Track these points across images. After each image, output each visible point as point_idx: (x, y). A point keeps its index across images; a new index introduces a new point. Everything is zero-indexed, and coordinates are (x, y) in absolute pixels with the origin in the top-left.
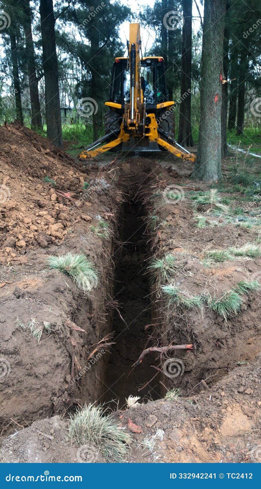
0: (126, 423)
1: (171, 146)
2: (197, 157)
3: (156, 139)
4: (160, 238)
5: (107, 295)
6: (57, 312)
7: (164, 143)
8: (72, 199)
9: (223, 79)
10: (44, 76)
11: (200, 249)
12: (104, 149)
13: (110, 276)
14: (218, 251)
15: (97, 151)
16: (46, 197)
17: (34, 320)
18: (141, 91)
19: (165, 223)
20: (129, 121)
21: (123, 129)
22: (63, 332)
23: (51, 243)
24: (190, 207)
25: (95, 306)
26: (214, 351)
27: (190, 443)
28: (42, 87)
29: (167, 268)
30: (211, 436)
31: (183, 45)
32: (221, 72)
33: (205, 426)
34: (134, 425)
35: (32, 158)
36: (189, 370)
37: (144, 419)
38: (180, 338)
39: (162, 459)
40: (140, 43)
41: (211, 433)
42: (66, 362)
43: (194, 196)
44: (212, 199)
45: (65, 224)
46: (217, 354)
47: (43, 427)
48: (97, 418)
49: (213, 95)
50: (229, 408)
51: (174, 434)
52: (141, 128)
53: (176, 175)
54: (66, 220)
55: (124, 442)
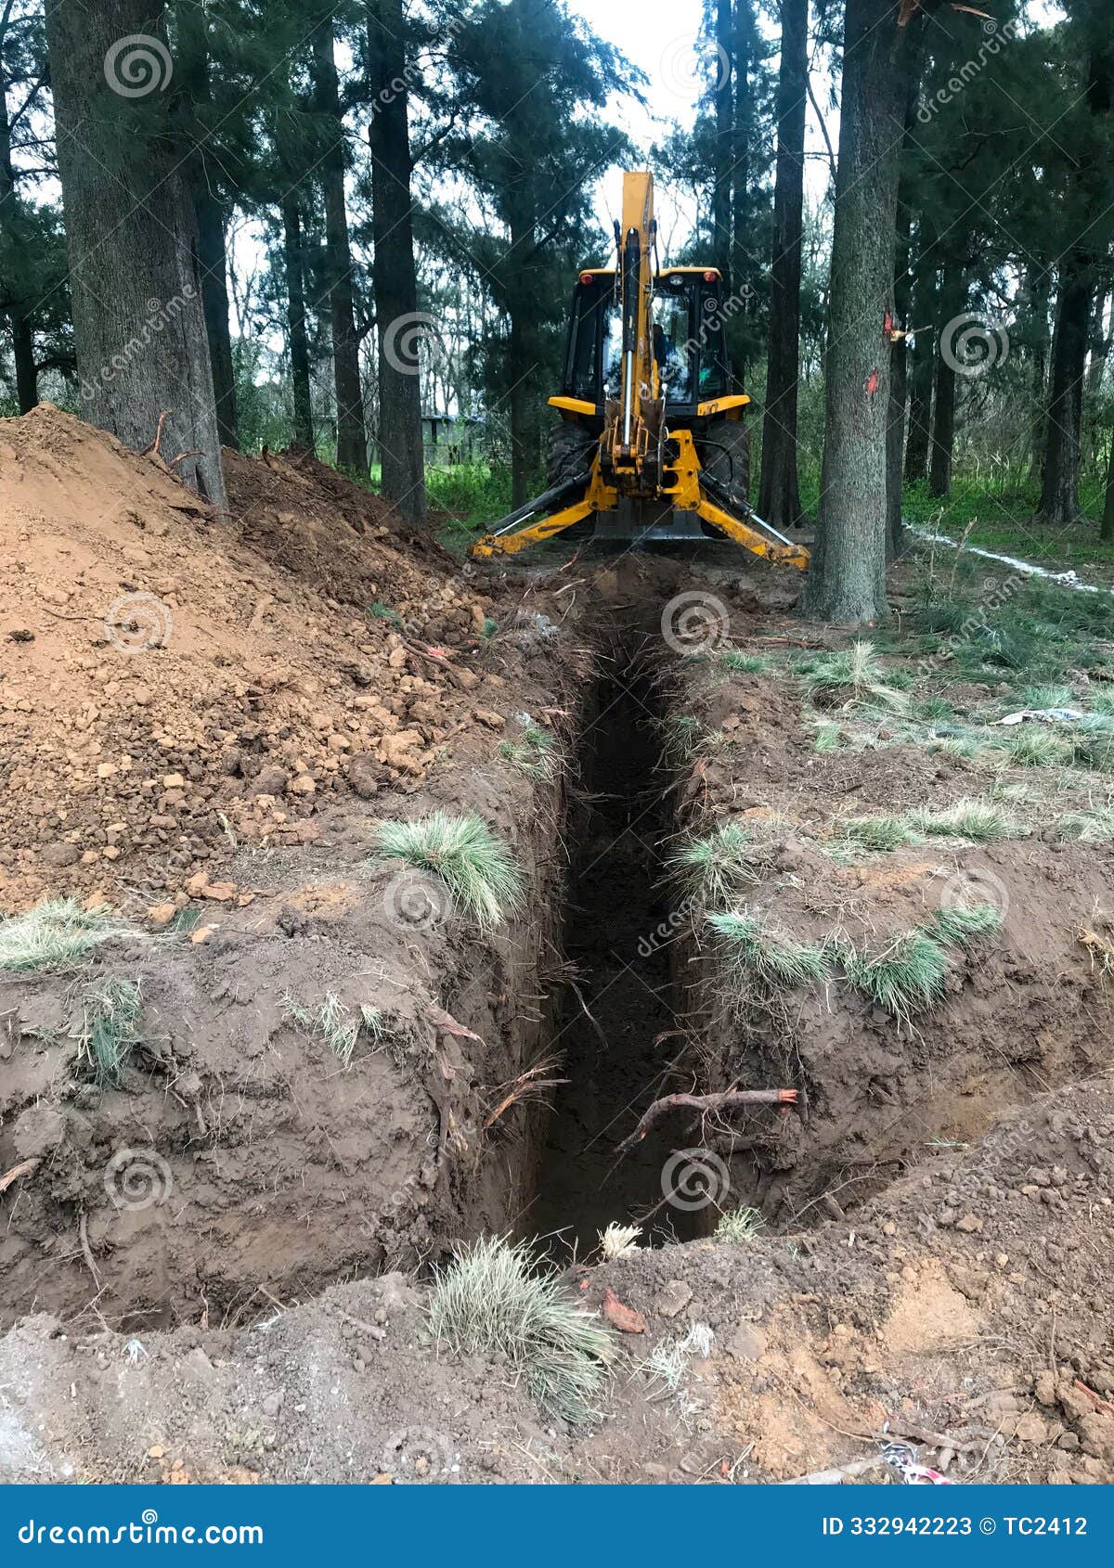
0: (599, 1302)
1: (738, 524)
2: (815, 554)
3: (693, 504)
4: (703, 781)
5: (545, 945)
6: (402, 979)
7: (718, 516)
8: (449, 665)
9: (894, 329)
10: (376, 326)
11: (821, 813)
12: (543, 529)
13: (554, 890)
14: (879, 819)
15: (523, 537)
16: (375, 657)
17: (333, 1001)
18: (654, 363)
19: (720, 736)
20: (617, 448)
21: (599, 474)
22: (416, 1037)
23: (386, 784)
24: (792, 695)
25: (509, 971)
26: (863, 1112)
27: (791, 1367)
28: (370, 359)
29: (725, 863)
30: (854, 1351)
31: (776, 237)
32: (887, 306)
33: (835, 1318)
34: (624, 1308)
35: (339, 551)
36: (786, 1166)
37: (654, 1292)
38: (759, 1070)
39: (706, 1412)
40: (652, 227)
41: (853, 1341)
42: (423, 1126)
43: (805, 664)
44: (857, 672)
45: (428, 734)
46: (872, 1121)
47: (356, 1303)
48: (516, 1281)
49: (864, 373)
50: (910, 1270)
51: (744, 1339)
52: (650, 468)
53: (753, 605)
54: (431, 721)
55: (592, 1356)
